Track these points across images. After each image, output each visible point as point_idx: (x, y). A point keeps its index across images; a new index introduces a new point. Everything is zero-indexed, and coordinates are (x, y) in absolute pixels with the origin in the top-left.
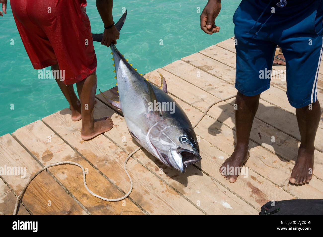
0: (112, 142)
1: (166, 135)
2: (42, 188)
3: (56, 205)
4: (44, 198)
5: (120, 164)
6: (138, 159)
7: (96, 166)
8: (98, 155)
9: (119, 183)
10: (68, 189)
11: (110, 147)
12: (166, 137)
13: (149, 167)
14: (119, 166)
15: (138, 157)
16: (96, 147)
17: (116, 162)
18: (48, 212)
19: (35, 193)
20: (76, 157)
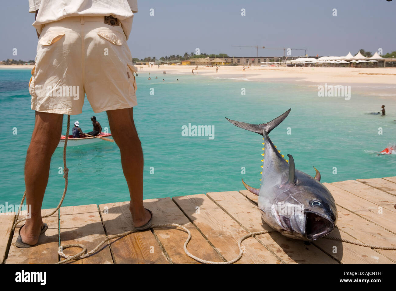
0: (236, 222)
1: (294, 198)
2: (137, 240)
3: (143, 254)
4: (134, 248)
5: (236, 240)
6: (260, 239)
7: (207, 236)
8: (214, 229)
9: (226, 253)
10: (164, 246)
11: (231, 226)
12: (294, 199)
13: (271, 248)
14: (234, 240)
15: (260, 238)
16: (216, 223)
17: (232, 238)
18: (131, 257)
19: (128, 242)
20: (189, 226)
